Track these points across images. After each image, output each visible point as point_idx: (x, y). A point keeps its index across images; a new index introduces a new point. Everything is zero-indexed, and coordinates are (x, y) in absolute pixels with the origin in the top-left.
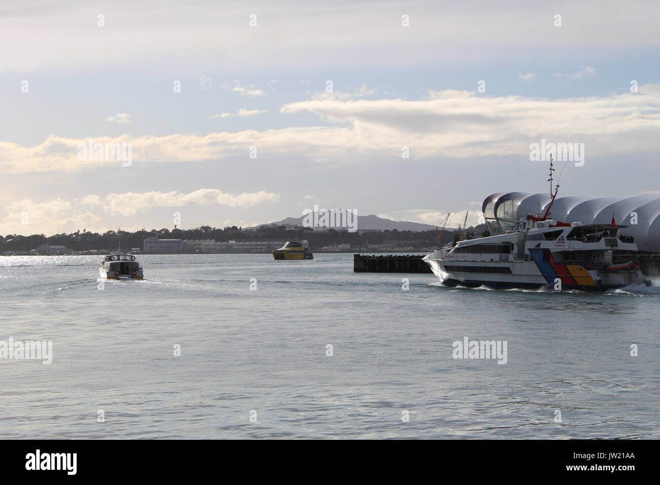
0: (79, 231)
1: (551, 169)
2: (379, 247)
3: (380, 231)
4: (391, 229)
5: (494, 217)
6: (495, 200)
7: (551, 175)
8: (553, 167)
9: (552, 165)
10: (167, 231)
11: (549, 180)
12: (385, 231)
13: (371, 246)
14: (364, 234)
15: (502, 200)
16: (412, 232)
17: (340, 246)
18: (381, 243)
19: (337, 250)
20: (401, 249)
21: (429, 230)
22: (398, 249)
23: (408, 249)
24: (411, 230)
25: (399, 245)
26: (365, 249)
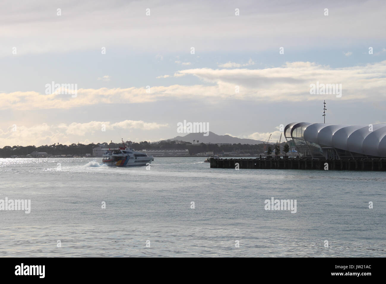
0: (55, 144)
1: (324, 109)
2: (230, 154)
3: (231, 145)
4: (237, 143)
5: (291, 137)
6: (292, 127)
7: (324, 112)
8: (325, 108)
9: (325, 107)
10: (106, 144)
11: (323, 116)
12: (234, 144)
13: (225, 153)
14: (221, 146)
15: (296, 127)
16: (249, 145)
17: (207, 153)
18: (231, 151)
19: (205, 155)
20: (243, 155)
21: (260, 143)
22: (241, 155)
23: (247, 155)
24: (249, 144)
25: (242, 153)
26: (222, 155)
